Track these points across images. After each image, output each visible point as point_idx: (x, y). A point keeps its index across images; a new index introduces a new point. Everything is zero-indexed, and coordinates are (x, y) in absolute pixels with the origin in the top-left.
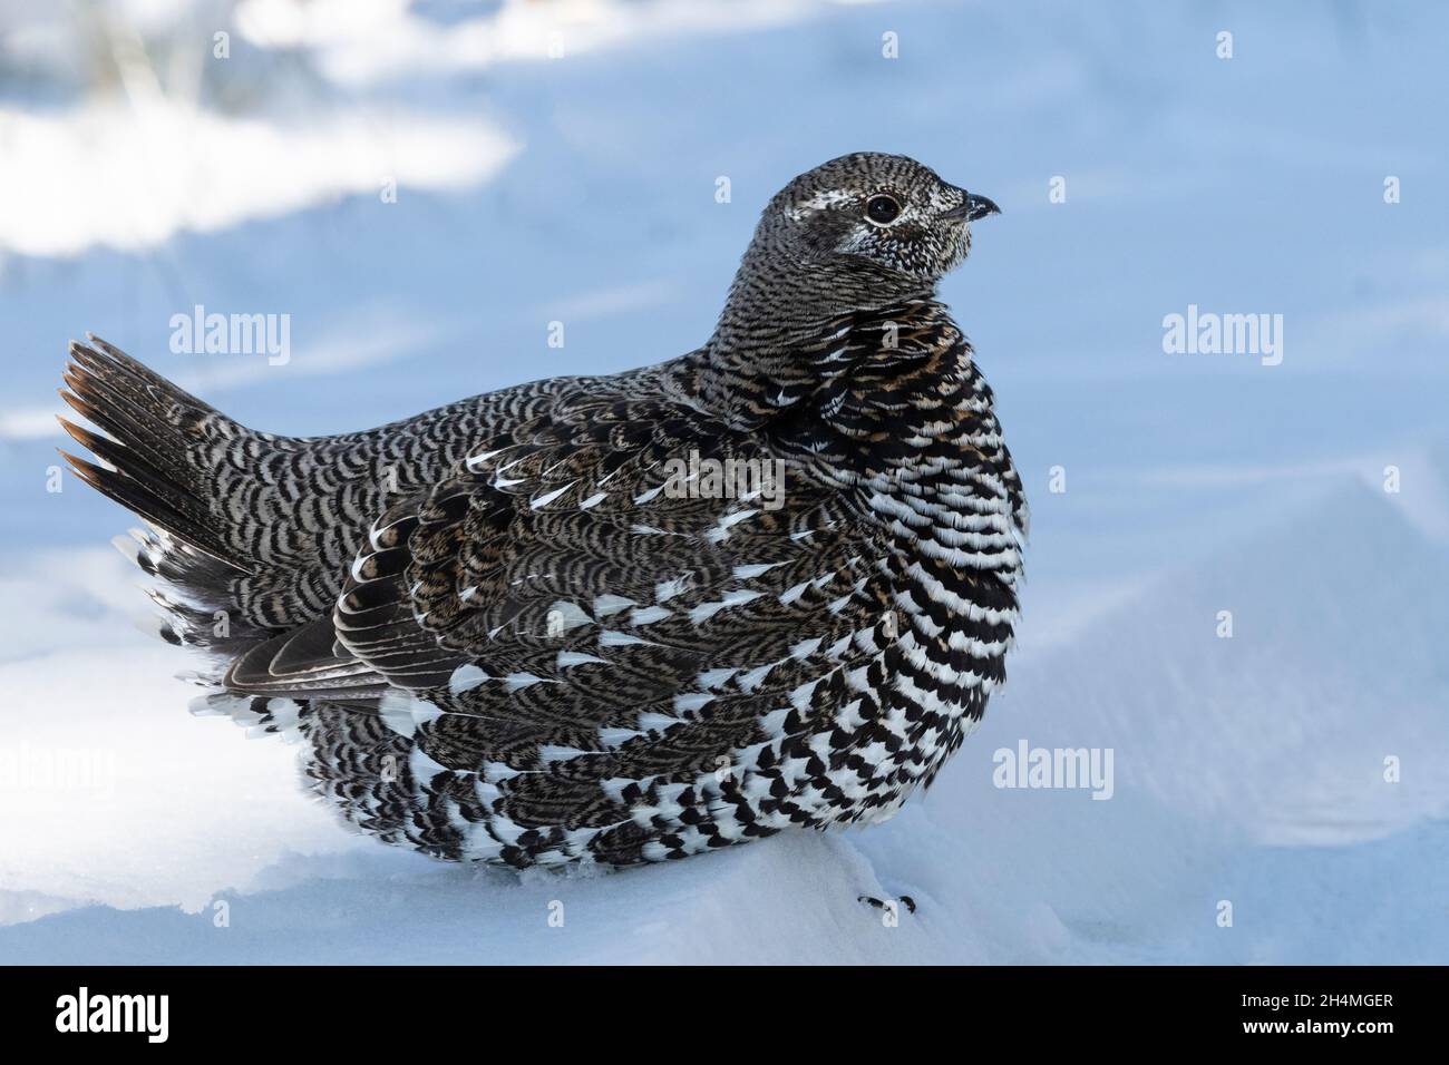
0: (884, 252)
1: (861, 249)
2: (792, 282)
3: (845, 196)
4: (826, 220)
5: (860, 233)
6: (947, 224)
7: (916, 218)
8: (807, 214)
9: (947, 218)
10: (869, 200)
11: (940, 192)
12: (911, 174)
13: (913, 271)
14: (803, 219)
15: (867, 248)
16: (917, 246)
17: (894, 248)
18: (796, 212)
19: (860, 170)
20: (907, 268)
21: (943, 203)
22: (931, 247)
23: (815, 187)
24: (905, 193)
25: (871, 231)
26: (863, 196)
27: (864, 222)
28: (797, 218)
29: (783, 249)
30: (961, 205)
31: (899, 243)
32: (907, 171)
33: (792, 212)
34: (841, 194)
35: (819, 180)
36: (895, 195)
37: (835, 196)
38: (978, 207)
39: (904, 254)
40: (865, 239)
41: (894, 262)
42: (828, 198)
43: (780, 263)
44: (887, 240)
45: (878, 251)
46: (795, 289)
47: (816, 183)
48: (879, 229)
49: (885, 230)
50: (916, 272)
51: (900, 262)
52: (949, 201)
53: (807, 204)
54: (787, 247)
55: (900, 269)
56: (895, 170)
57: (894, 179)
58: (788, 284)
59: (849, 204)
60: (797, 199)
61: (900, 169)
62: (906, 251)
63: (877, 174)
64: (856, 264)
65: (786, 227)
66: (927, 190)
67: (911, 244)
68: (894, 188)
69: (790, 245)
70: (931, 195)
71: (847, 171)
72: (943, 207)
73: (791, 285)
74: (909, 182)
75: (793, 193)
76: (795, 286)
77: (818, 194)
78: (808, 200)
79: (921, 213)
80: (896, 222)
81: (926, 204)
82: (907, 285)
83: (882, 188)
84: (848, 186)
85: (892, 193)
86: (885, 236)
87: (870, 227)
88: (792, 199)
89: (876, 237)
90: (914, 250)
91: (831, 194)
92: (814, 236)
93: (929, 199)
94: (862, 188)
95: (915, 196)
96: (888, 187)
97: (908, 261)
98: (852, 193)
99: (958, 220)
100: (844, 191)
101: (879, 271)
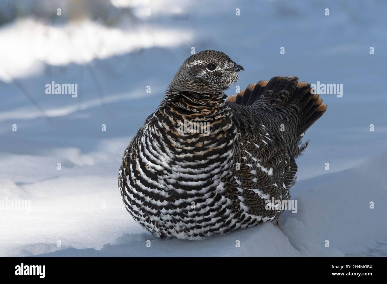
0: (209, 78)
1: (203, 77)
2: (182, 84)
3: (202, 62)
4: (195, 68)
5: (204, 73)
6: (229, 72)
7: (220, 70)
8: (192, 66)
9: (229, 71)
10: (208, 64)
11: (227, 63)
12: (220, 57)
13: (217, 84)
14: (190, 67)
15: (204, 77)
16: (219, 77)
17: (212, 77)
18: (189, 65)
19: (207, 55)
20: (215, 83)
21: (228, 66)
22: (223, 78)
23: (195, 59)
24: (217, 63)
25: (207, 72)
26: (206, 63)
27: (206, 70)
28: (189, 67)
29: (183, 75)
30: (233, 67)
31: (214, 76)
32: (219, 57)
33: (188, 65)
34: (201, 61)
35: (196, 57)
36: (215, 63)
37: (199, 62)
38: (237, 68)
39: (215, 79)
40: (205, 74)
41: (211, 81)
42: (197, 62)
43: (181, 78)
44: (211, 75)
45: (208, 78)
46: (182, 86)
47: (195, 57)
48: (209, 72)
49: (211, 72)
50: (218, 84)
51: (213, 81)
52: (230, 66)
53: (192, 63)
54: (184, 74)
55: (213, 83)
56: (216, 56)
57: (215, 59)
58: (181, 84)
59: (202, 64)
60: (190, 61)
61: (217, 56)
62: (216, 78)
63: (211, 57)
64: (200, 81)
65: (185, 69)
66: (224, 62)
67: (217, 77)
68: (215, 61)
69: (185, 74)
70: (225, 64)
71: (203, 55)
72: (228, 68)
73: (182, 85)
74: (219, 60)
75: (189, 60)
76: (183, 85)
77: (195, 61)
78: (192, 62)
79: (222, 69)
80: (214, 71)
81: (223, 66)
82: (214, 89)
83: (211, 61)
84: (202, 59)
85: (214, 62)
86: (210, 74)
87: (207, 71)
88: (189, 62)
89: (208, 74)
90: (218, 78)
91: (198, 61)
92: (191, 72)
93: (224, 65)
94: (206, 60)
95: (220, 64)
96: (213, 61)
97: (216, 81)
98: (203, 61)
99: (232, 71)
100: (201, 60)
101: (207, 84)
